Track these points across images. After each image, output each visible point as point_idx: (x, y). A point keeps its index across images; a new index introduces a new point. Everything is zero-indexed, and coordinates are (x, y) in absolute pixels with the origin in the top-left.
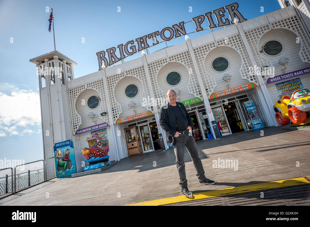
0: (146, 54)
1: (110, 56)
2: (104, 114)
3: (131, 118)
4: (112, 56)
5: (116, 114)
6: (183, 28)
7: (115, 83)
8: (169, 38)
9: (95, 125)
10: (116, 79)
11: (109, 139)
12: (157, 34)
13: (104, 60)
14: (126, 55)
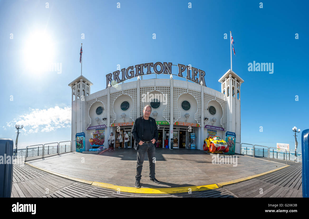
0: (141, 80)
1: (115, 78)
2: (105, 119)
3: (121, 124)
4: (116, 78)
5: (112, 120)
6: (170, 68)
7: (115, 98)
8: (159, 72)
9: (98, 125)
10: (116, 96)
11: (105, 135)
12: (151, 65)
13: (110, 81)
14: (126, 78)
